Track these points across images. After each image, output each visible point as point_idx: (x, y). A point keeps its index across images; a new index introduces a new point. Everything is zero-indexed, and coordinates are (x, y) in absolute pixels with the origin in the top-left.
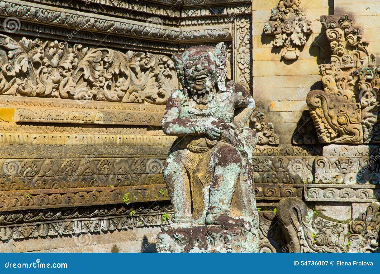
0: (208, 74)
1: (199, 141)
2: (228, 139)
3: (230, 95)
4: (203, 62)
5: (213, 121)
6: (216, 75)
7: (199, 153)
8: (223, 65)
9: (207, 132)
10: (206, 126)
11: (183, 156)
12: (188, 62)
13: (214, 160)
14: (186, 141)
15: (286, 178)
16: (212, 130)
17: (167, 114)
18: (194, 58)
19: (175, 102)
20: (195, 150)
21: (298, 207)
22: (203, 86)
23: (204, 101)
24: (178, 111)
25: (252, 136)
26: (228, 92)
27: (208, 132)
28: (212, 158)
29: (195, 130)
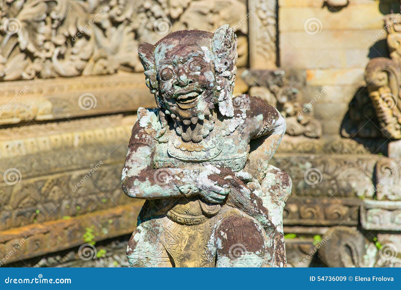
0: (201, 90)
1: (188, 206)
2: (239, 203)
3: (242, 122)
4: (191, 67)
5: (212, 173)
6: (216, 89)
7: (189, 225)
8: (227, 69)
9: (202, 192)
10: (200, 183)
11: (161, 229)
12: (164, 67)
13: (215, 242)
14: (166, 206)
15: (333, 190)
16: (210, 191)
17: (130, 161)
18: (175, 61)
19: (144, 136)
20: (182, 221)
21: (352, 243)
22: (192, 112)
23: (195, 137)
24: (149, 153)
25: (281, 184)
26: (238, 117)
27: (204, 193)
28: (212, 237)
29: (180, 190)
